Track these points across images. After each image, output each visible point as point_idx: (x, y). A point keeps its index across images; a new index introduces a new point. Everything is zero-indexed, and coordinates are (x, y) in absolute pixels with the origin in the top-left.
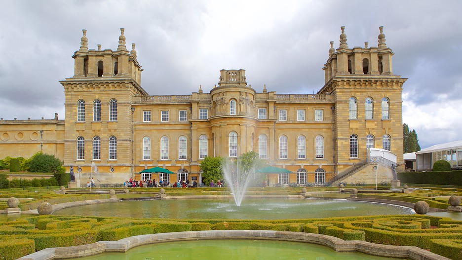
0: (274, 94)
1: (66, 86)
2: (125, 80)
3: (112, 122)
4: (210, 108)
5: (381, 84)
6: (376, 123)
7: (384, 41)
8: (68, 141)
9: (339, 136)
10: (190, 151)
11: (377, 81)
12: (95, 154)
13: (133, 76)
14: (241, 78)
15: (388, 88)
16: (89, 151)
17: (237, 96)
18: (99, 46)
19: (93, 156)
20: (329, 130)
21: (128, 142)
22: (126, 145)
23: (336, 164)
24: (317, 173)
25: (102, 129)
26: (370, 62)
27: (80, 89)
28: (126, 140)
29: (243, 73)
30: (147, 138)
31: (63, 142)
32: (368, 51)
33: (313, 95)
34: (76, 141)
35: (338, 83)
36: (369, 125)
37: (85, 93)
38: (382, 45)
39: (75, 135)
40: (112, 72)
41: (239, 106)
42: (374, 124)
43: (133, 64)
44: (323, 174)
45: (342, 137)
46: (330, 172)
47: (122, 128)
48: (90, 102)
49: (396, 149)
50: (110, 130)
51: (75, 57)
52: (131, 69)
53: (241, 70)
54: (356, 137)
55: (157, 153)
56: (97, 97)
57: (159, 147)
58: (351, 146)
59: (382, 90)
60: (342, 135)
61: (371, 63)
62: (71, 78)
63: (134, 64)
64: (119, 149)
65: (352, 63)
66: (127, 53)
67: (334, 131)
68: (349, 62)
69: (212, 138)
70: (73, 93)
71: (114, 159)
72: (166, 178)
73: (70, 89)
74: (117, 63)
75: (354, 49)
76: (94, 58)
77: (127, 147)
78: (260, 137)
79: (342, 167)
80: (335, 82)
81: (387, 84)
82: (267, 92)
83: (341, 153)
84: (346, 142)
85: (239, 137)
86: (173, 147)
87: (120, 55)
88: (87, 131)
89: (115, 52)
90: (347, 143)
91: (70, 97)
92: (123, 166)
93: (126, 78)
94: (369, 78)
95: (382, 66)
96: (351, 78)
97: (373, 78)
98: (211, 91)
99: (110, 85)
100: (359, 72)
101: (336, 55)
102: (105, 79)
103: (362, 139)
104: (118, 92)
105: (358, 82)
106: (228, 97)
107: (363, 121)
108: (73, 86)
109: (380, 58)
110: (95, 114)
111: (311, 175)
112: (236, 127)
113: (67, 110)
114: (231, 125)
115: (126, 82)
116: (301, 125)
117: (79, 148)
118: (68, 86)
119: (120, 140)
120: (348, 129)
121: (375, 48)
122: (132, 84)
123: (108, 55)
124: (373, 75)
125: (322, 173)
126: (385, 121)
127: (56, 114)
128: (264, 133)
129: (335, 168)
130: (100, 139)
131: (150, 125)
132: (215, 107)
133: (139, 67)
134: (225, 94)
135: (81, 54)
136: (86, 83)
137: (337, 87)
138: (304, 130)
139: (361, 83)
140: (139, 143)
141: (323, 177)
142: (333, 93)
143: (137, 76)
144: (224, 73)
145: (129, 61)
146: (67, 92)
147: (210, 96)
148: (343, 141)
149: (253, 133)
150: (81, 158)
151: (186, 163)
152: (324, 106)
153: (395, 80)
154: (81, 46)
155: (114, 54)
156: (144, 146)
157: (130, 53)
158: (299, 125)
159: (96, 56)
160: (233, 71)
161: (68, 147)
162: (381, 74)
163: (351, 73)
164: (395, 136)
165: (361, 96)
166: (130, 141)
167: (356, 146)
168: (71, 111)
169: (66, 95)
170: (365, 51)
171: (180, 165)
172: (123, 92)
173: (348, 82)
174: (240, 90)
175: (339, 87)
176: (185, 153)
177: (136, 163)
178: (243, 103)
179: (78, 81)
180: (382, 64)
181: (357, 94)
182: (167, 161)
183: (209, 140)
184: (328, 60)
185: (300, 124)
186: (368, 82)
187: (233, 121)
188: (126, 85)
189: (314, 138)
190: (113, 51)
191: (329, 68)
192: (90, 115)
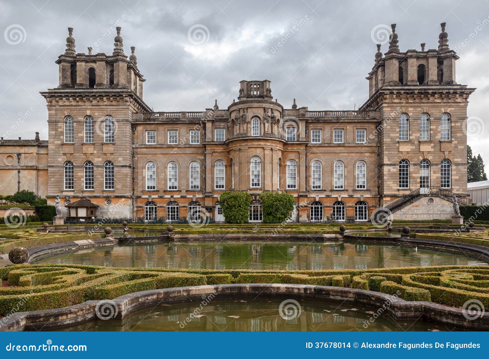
0: (306, 110)
1: (48, 99)
2: (123, 92)
3: (108, 144)
4: (228, 128)
5: (441, 96)
6: (432, 145)
7: (447, 41)
8: (53, 166)
9: (386, 161)
10: (204, 180)
11: (435, 93)
12: (86, 183)
13: (133, 87)
14: (265, 91)
15: (450, 101)
16: (79, 179)
17: (260, 113)
18: (90, 49)
19: (85, 185)
20: (374, 155)
21: (128, 169)
22: (125, 172)
23: (381, 196)
24: (358, 206)
25: (95, 152)
26: (427, 69)
27: (67, 103)
28: (126, 166)
29: (267, 85)
30: (151, 164)
31: (46, 168)
32: (424, 54)
33: (353, 111)
34: (62, 167)
35: (385, 96)
36: (424, 148)
37: (73, 107)
38: (444, 47)
39: (61, 159)
40: (106, 81)
41: (262, 125)
42: (430, 147)
43: (132, 72)
44: (365, 208)
45: (389, 163)
46: (374, 204)
47: (119, 152)
48: (80, 119)
49: (457, 177)
50: (105, 154)
51: (59, 62)
52: (131, 78)
53: (266, 81)
54: (406, 163)
55: (163, 182)
56: (88, 113)
57: (166, 175)
58: (400, 174)
59: (442, 104)
60: (389, 160)
61: (428, 71)
62: (55, 89)
63: (134, 73)
64: (117, 177)
65: (404, 71)
66: (125, 58)
67: (380, 155)
68: (400, 69)
69: (230, 165)
70: (58, 107)
71: (111, 189)
72: (174, 212)
73: (54, 103)
74: (112, 71)
75: (407, 52)
76: (83, 64)
77: (126, 175)
78: (288, 163)
79: (388, 199)
80: (382, 94)
81: (448, 96)
82: (297, 108)
83: (388, 183)
84: (394, 168)
85: (263, 163)
86: (182, 175)
87: (117, 61)
88: (76, 154)
89: (109, 57)
90: (395, 170)
91: (54, 112)
92: (122, 197)
93: (124, 90)
94: (425, 89)
95: (442, 74)
96: (402, 89)
97: (430, 89)
98: (229, 108)
99: (105, 98)
100: (412, 81)
101: (384, 60)
102: (98, 90)
103: (415, 165)
104: (115, 107)
105: (410, 94)
106: (250, 114)
107: (416, 142)
108: (57, 99)
109: (440, 62)
110: (87, 133)
111: (351, 209)
112: (259, 151)
113: (51, 129)
114: (254, 149)
115: (124, 95)
116: (339, 148)
117: (66, 176)
118: (51, 99)
119: (118, 166)
120: (397, 152)
121: (434, 51)
122: (132, 98)
123: (102, 60)
124: (430, 86)
125: (364, 206)
126: (444, 142)
127: (37, 133)
128: (293, 158)
129: (379, 201)
130: (92, 164)
131: (154, 148)
132: (233, 127)
133: (140, 76)
134: (246, 110)
135: (67, 59)
136: (74, 96)
137: (384, 101)
138: (342, 154)
139: (415, 96)
140: (141, 170)
141: (365, 211)
142: (379, 109)
143: (138, 87)
144: (245, 84)
145: (128, 68)
146: (50, 107)
147: (228, 113)
148: (391, 168)
149: (280, 159)
150: (70, 187)
151: (198, 194)
152: (367, 125)
153: (459, 91)
154: (67, 48)
155: (109, 59)
156: (147, 173)
157: (128, 59)
158: (336, 149)
159: (87, 62)
160: (256, 82)
161: (52, 174)
162: (440, 84)
163: (402, 83)
164: (457, 162)
165: (414, 112)
166: (130, 167)
167: (407, 174)
168: (56, 130)
169: (49, 110)
170: (422, 54)
171: (191, 196)
172: (121, 107)
173: (399, 94)
174: (264, 105)
175: (387, 101)
176: (198, 183)
177: (137, 193)
178: (268, 122)
179: (64, 93)
180: (442, 70)
181: (410, 109)
182: (176, 191)
183: (226, 166)
184: (374, 67)
185: (337, 147)
186: (425, 94)
187: (256, 143)
188: (125, 98)
189: (354, 164)
190: (107, 55)
191: (374, 77)
192: (80, 135)
